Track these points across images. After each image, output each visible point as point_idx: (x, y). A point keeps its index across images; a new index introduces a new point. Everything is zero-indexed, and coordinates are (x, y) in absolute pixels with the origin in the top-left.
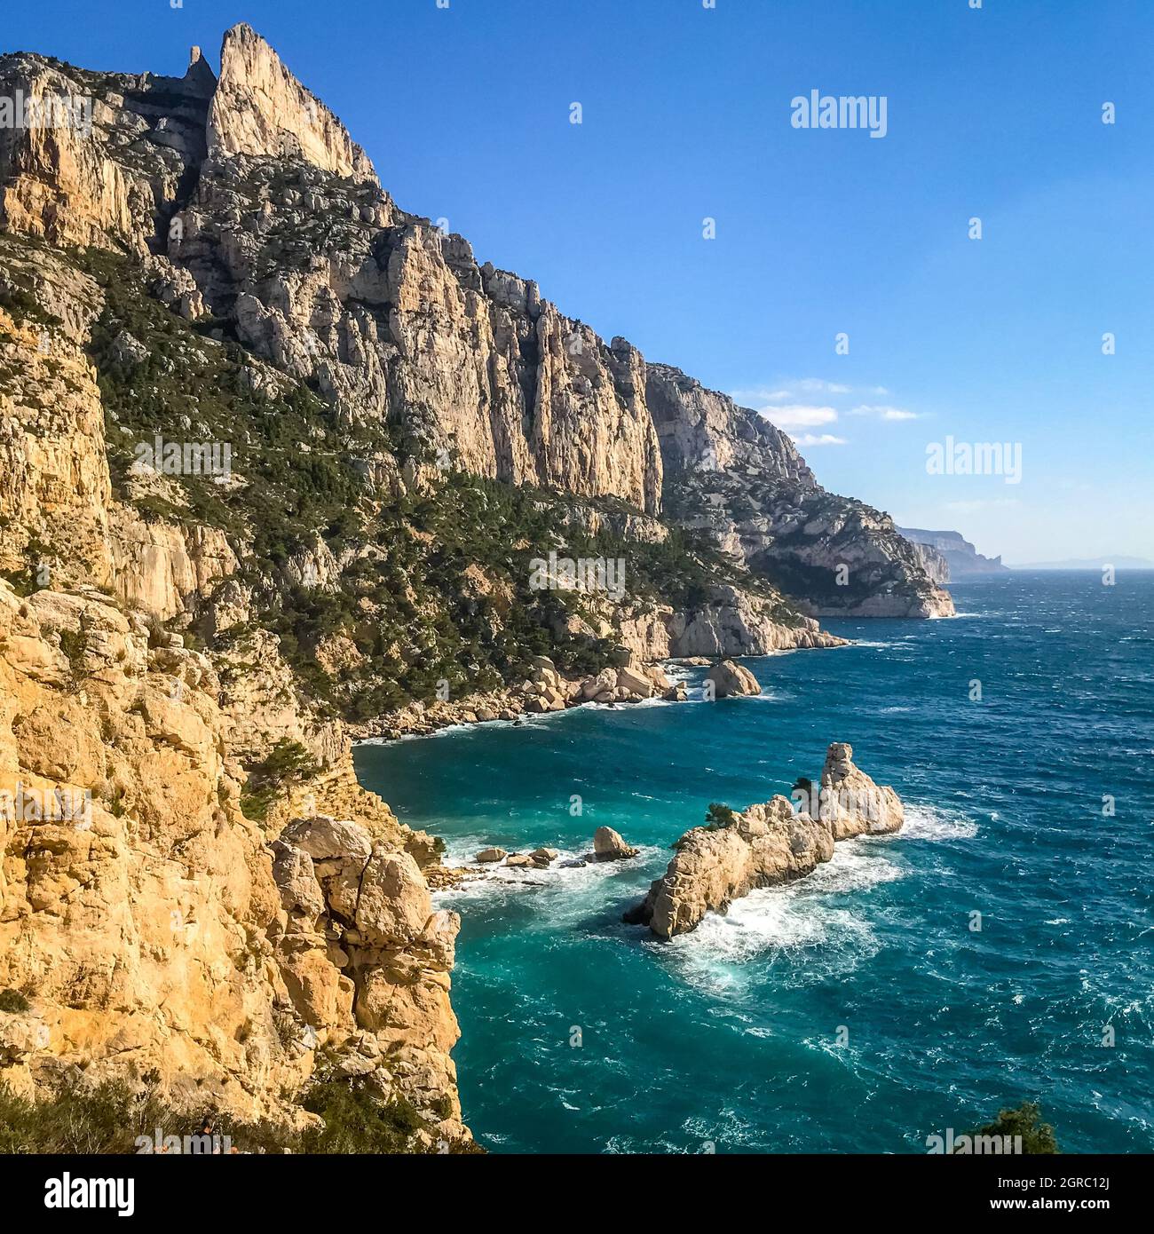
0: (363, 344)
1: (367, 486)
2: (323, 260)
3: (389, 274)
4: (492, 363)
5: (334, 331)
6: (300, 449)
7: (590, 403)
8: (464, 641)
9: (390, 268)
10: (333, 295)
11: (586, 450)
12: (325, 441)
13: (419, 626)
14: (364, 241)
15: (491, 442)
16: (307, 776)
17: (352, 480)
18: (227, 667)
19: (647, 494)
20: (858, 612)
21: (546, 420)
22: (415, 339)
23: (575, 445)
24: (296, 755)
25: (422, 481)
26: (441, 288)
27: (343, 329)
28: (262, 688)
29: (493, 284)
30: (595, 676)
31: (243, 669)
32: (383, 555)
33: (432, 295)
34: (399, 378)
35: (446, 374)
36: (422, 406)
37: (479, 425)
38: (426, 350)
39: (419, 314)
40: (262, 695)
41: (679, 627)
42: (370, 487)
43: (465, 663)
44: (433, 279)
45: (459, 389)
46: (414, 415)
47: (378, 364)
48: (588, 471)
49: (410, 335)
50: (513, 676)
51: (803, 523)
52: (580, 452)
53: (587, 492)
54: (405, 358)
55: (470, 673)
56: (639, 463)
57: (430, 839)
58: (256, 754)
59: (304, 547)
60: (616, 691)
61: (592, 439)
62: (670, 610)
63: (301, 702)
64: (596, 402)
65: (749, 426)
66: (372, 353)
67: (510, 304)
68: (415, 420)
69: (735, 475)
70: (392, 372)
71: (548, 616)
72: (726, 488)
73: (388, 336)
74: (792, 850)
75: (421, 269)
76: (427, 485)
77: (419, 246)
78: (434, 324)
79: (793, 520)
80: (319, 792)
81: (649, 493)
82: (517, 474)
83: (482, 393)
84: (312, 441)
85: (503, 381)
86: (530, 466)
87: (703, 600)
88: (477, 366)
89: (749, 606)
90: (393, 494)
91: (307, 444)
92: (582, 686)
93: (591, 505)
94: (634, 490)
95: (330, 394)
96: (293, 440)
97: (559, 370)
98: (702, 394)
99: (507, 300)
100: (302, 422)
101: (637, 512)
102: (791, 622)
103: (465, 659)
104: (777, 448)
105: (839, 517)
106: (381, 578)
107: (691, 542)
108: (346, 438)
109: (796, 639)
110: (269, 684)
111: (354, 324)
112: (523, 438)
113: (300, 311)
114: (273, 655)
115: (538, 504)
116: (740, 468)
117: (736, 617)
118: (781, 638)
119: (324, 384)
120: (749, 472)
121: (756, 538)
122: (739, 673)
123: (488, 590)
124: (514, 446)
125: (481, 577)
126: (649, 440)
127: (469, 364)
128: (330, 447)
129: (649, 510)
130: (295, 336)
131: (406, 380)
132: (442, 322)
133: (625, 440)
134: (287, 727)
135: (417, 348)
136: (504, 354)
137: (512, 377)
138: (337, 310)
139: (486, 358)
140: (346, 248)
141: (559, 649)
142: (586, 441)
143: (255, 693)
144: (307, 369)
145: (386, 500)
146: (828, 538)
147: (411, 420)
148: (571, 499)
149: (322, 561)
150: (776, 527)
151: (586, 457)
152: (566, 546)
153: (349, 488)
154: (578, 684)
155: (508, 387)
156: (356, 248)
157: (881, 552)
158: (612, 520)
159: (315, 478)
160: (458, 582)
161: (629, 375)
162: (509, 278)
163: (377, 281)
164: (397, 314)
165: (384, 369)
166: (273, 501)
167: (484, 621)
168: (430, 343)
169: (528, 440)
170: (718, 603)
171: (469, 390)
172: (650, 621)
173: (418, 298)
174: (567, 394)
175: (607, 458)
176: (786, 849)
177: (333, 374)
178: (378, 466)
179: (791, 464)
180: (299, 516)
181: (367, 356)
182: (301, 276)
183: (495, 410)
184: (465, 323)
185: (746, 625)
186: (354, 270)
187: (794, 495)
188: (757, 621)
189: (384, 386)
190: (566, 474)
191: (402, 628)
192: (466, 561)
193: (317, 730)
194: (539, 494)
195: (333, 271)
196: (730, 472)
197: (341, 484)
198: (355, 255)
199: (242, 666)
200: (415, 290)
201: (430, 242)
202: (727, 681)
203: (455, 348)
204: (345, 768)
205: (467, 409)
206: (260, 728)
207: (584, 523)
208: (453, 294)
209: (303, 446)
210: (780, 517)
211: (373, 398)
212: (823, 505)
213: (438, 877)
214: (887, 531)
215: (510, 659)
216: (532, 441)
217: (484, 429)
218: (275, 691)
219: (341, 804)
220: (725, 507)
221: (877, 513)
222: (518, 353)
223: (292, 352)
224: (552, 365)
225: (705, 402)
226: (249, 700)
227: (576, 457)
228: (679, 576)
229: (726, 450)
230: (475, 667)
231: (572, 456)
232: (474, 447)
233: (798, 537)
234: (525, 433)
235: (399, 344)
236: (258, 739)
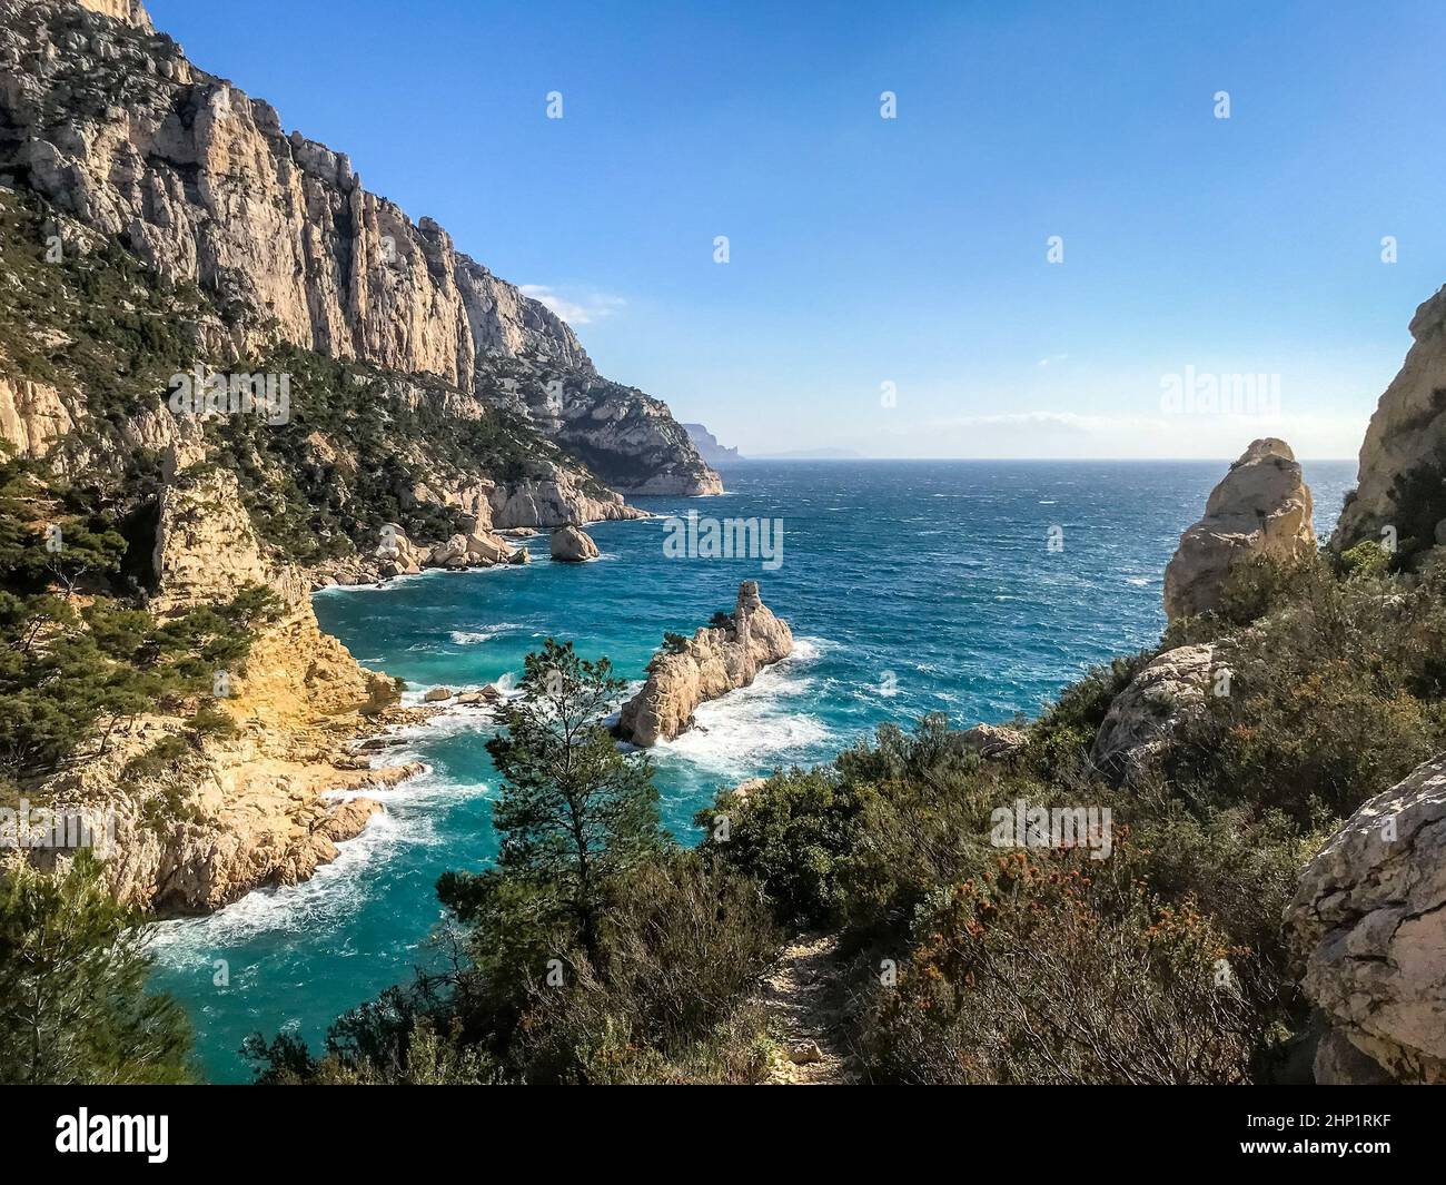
0: (171, 205)
1: (199, 348)
2: (120, 111)
3: (196, 133)
4: (306, 233)
5: (137, 188)
6: (124, 307)
7: (406, 279)
8: (313, 509)
9: (196, 127)
10: (134, 150)
11: (402, 326)
12: (149, 301)
13: (270, 490)
14: (164, 95)
15: (306, 313)
16: (273, 618)
17: (184, 342)
18: (192, 506)
19: (460, 373)
20: (641, 490)
21: (363, 293)
22: (226, 203)
23: (392, 320)
24: (264, 597)
25: (251, 347)
26: (252, 153)
27: (147, 187)
28: (226, 529)
29: (303, 153)
30: (445, 542)
31: (206, 508)
32: (224, 420)
33: (243, 159)
34: (211, 241)
35: (260, 242)
36: (237, 272)
37: (295, 295)
38: (239, 215)
39: (230, 178)
40: (225, 537)
41: (501, 501)
42: (203, 349)
43: (316, 529)
44: (243, 142)
45: (274, 257)
46: (230, 280)
47: (187, 226)
48: (404, 347)
49: (221, 198)
50: (367, 542)
51: (590, 409)
52: (397, 327)
53: (404, 368)
54: (217, 222)
55: (321, 539)
56: (452, 342)
57: (391, 681)
58: (223, 596)
59: (144, 408)
60: (466, 555)
61: (409, 315)
62: (492, 484)
63: (260, 545)
64: (412, 279)
65: (533, 315)
66: (180, 214)
67: (321, 176)
68: (231, 285)
69: (526, 361)
70: (203, 235)
71: (393, 484)
72: (517, 373)
73: (196, 198)
74: (728, 672)
75: (230, 131)
76: (256, 351)
77: (227, 106)
78: (246, 188)
79: (581, 405)
80: (284, 635)
81: (461, 372)
82: (334, 346)
83: (297, 263)
84: (135, 299)
85: (318, 252)
86: (346, 340)
87: (523, 474)
88: (291, 235)
89: (565, 481)
90: (225, 358)
91: (131, 303)
92: (433, 551)
93: (409, 380)
94: (448, 368)
95: (146, 252)
96: (115, 297)
97: (374, 245)
98: (493, 281)
99: (317, 171)
100: (121, 279)
101: (452, 390)
102: (600, 496)
103: (316, 525)
104: (560, 338)
105: (623, 404)
106: (225, 442)
107: (506, 420)
108: (171, 299)
109: (604, 512)
110: (232, 526)
111: (159, 182)
112: (339, 311)
113: (97, 163)
114: (233, 496)
115: (357, 378)
116: (530, 354)
117: (554, 490)
118: (592, 510)
119: (137, 243)
120: (539, 359)
121: (549, 421)
122: (581, 538)
123: (333, 458)
124: (331, 318)
125: (324, 445)
126: (460, 320)
127: (284, 233)
128: (154, 307)
129: (462, 389)
130: (100, 189)
131: (219, 244)
132: (254, 187)
133: (439, 318)
134: (250, 569)
135: (229, 213)
136: (317, 223)
137: (327, 248)
138: (139, 166)
139: (300, 227)
140: (145, 101)
141: (406, 517)
142: (403, 317)
143: (220, 533)
144: (116, 225)
145: (220, 365)
146: (614, 423)
147: (227, 286)
148: (389, 374)
149: (164, 423)
150: (566, 411)
151: (403, 334)
152: (390, 420)
153: (181, 350)
154: (428, 550)
155: (323, 259)
156: (155, 103)
157: (661, 437)
158: (431, 397)
159: (145, 339)
160: (301, 450)
161: (439, 255)
162: (319, 149)
163: (182, 140)
164: (206, 175)
165: (194, 232)
166: (101, 359)
167: (332, 488)
168: (242, 209)
169: (344, 313)
170: (537, 478)
171: (283, 259)
172: (475, 494)
173: (228, 161)
174: (383, 269)
175: (423, 335)
176: (723, 672)
177: (147, 231)
178: (209, 328)
179: (574, 354)
180: (134, 376)
181: (176, 218)
182: (97, 127)
183: (310, 281)
184: (277, 190)
185: (563, 498)
186: (155, 126)
187: (582, 382)
188: (573, 494)
189: (194, 250)
190: (383, 350)
191: (251, 493)
192: (309, 428)
193: (278, 573)
194: (357, 367)
195: (132, 125)
196: (521, 358)
197: (174, 345)
198: (156, 110)
199: (206, 505)
200: (224, 152)
201: (238, 103)
202: (570, 544)
203: (268, 215)
204: (305, 611)
205: (283, 279)
206: (226, 570)
207: (403, 398)
208: (264, 158)
209: (126, 304)
210: (570, 402)
211: (183, 261)
212: (608, 393)
213: (400, 715)
214: (666, 418)
215: (360, 525)
216: (348, 315)
217: (300, 299)
218: (239, 532)
219: (304, 647)
220: (518, 391)
221: (657, 401)
222: (332, 225)
223: (97, 206)
224: (367, 239)
225: (496, 290)
226: (214, 541)
227: (393, 332)
228: (499, 452)
229: (516, 337)
230: (326, 533)
231: (389, 331)
232: (289, 318)
233: (587, 422)
234: (341, 305)
235: (210, 207)
236: (225, 581)
